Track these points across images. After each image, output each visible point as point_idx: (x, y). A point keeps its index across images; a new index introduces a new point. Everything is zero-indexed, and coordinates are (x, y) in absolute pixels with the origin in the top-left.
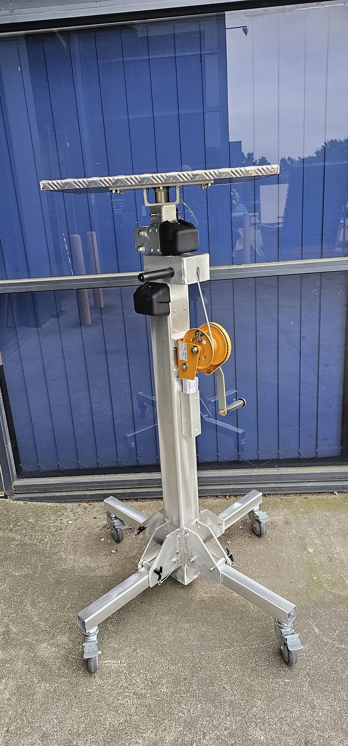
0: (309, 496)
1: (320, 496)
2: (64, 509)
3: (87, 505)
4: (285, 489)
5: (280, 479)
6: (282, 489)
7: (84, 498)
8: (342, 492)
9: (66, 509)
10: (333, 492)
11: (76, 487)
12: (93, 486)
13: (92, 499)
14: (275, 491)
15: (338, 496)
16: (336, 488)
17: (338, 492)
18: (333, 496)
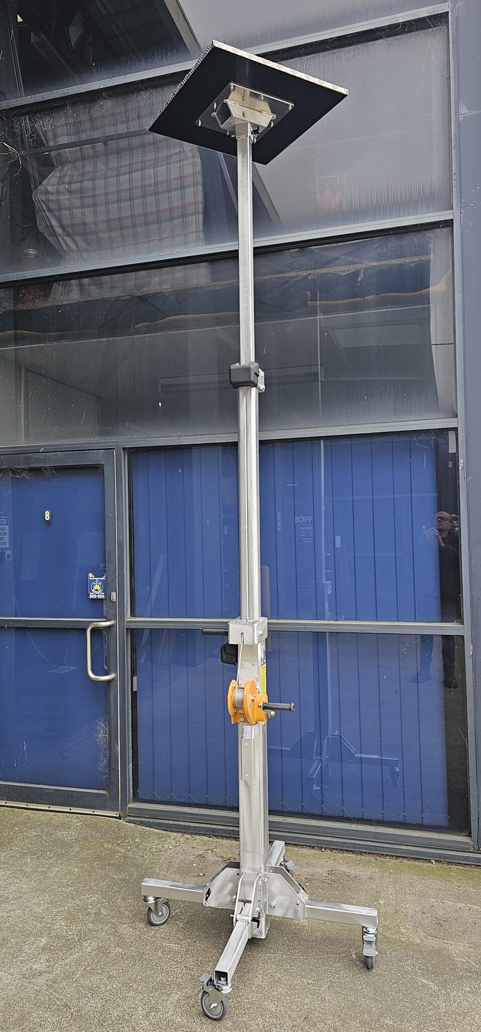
0: (405, 861)
3: (190, 837)
5: (377, 838)
7: (188, 830)
8: (440, 862)
10: (430, 860)
14: (370, 849)
15: (434, 865)
16: (433, 855)
17: (436, 861)
18: (430, 864)
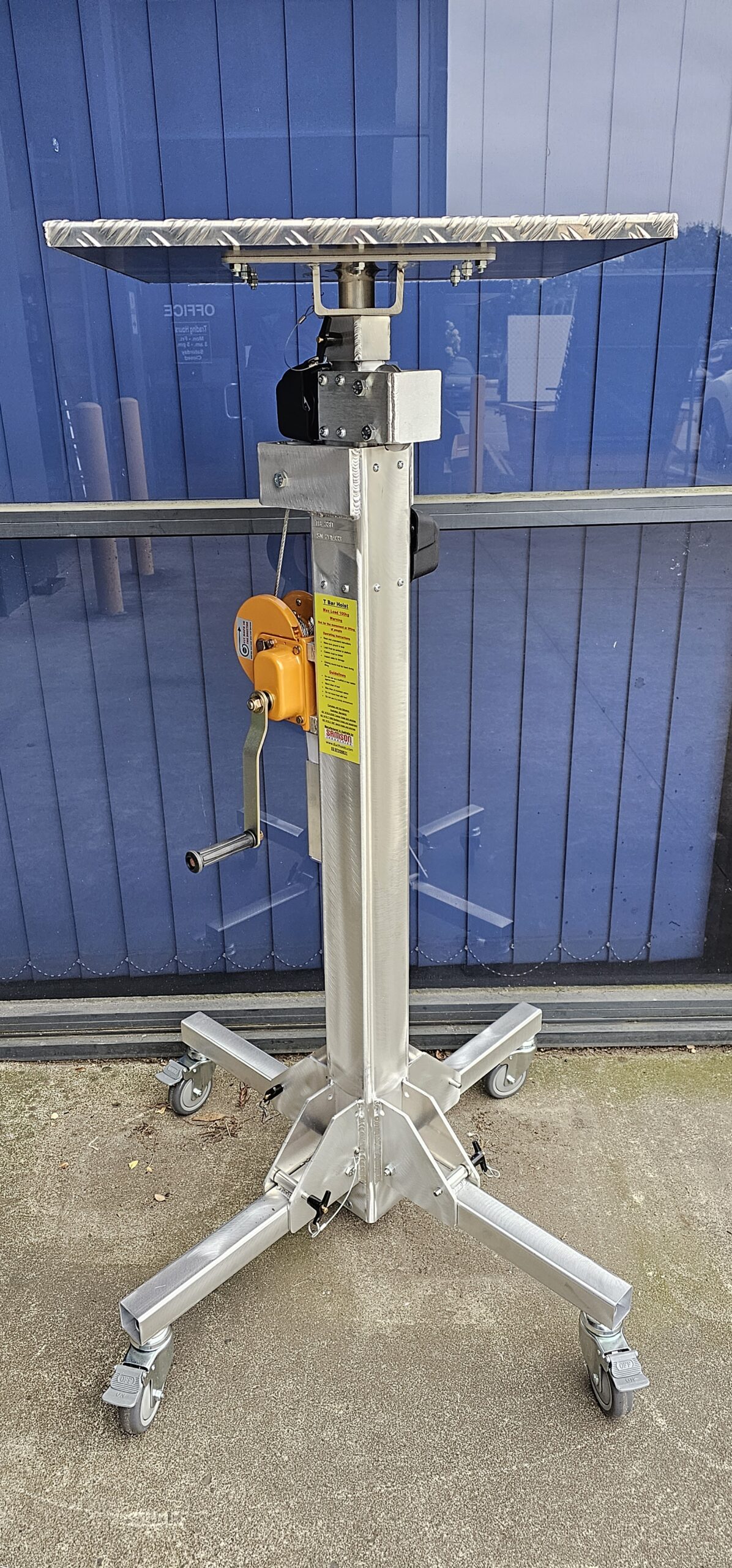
0: (628, 1055)
1: (654, 1056)
2: (42, 1079)
3: (99, 1070)
4: (574, 1037)
5: (564, 1014)
6: (567, 1037)
7: (90, 1053)
8: (705, 1047)
9: (46, 1080)
10: (686, 1046)
11: (71, 1026)
12: (113, 1025)
13: (110, 1056)
15: (695, 1055)
16: (694, 1037)
17: (697, 1047)
18: (685, 1056)
